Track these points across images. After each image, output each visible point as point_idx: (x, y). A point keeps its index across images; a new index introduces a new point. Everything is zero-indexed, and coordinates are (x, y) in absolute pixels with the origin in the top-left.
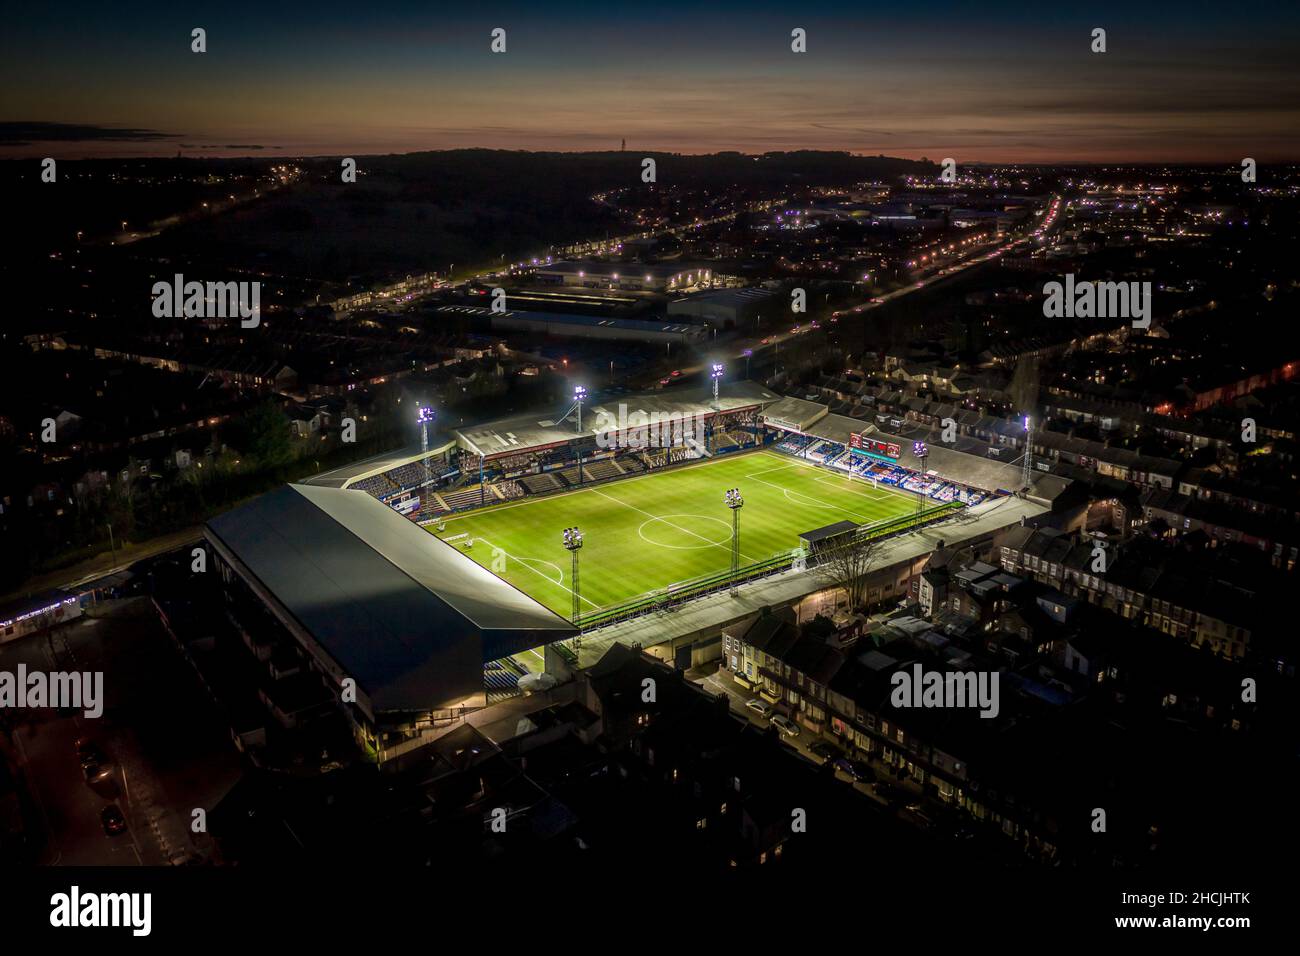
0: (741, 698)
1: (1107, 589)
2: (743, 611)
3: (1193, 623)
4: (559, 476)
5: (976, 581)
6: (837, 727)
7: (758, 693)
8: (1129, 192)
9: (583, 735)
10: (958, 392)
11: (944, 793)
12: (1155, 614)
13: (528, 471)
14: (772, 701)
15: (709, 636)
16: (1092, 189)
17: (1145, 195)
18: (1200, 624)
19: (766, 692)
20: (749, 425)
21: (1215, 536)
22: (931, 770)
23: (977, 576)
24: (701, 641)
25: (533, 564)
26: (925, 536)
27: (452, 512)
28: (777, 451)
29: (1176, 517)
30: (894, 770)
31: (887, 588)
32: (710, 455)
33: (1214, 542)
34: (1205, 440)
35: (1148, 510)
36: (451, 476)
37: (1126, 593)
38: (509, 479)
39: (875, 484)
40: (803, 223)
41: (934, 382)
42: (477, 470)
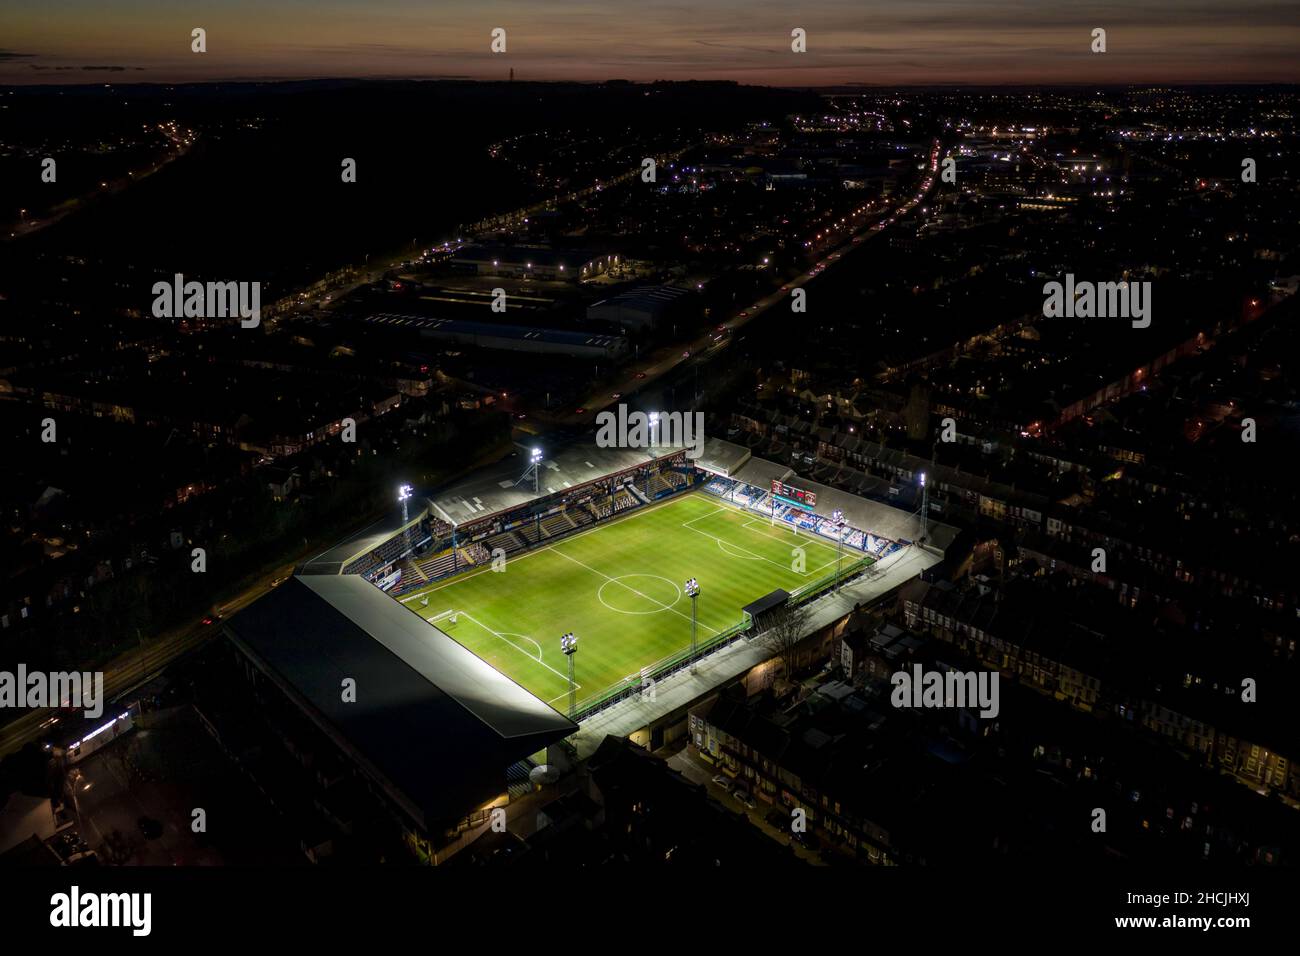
0: (707, 774)
1: (990, 641)
2: (703, 689)
3: (1056, 672)
4: (519, 535)
5: (888, 645)
6: (787, 799)
7: (720, 768)
8: (1004, 136)
9: (589, 823)
10: (860, 416)
11: (873, 856)
12: (1028, 664)
13: (492, 532)
14: (733, 775)
15: (677, 717)
16: (970, 131)
17: (1018, 140)
18: (1062, 673)
19: (727, 766)
20: (680, 466)
21: (1075, 576)
22: (862, 836)
23: (887, 640)
24: (671, 722)
25: (513, 639)
26: (843, 595)
27: (430, 583)
28: (707, 492)
29: (1044, 558)
30: (833, 836)
31: (815, 651)
32: (648, 501)
33: (1075, 581)
34: (1069, 465)
35: (1021, 550)
36: (425, 544)
37: (1005, 645)
38: (476, 542)
39: (795, 529)
40: (700, 183)
41: (838, 402)
42: (446, 535)
